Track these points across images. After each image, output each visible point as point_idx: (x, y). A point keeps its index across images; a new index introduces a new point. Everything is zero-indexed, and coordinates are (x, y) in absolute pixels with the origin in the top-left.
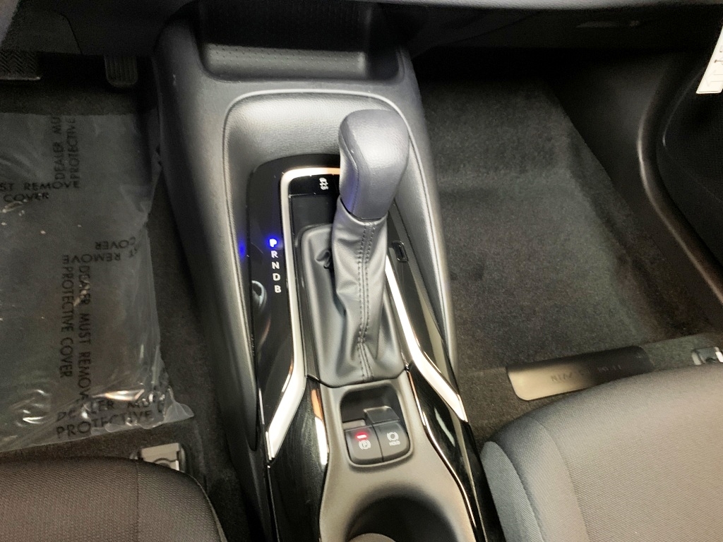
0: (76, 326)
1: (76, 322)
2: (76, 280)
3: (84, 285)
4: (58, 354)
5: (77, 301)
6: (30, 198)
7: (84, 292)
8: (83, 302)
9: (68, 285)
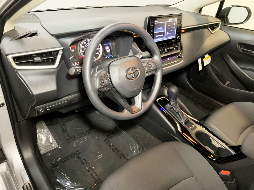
0: (115, 150)
1: (114, 150)
2: (108, 143)
3: (111, 143)
4: (117, 156)
5: (112, 147)
6: (88, 133)
7: (112, 145)
8: (113, 146)
9: (108, 145)
